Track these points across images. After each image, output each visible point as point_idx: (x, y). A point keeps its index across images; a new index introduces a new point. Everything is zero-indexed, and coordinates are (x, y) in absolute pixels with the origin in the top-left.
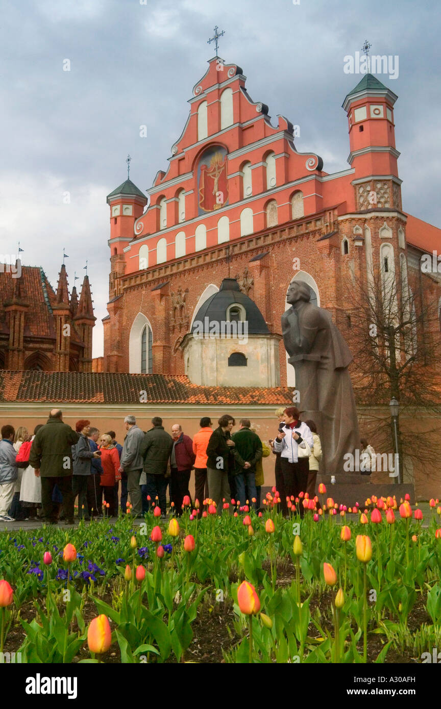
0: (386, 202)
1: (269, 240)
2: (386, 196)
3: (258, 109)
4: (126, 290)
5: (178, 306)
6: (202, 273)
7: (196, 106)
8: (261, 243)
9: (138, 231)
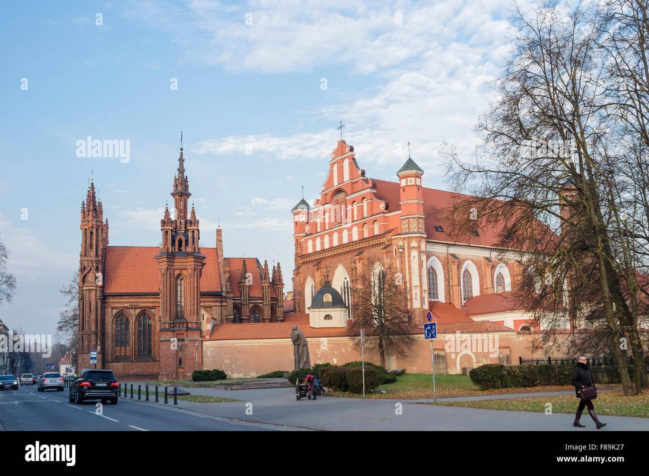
0: (415, 228)
1: (364, 245)
2: (415, 225)
3: (360, 173)
4: (302, 263)
5: (326, 275)
6: (336, 259)
7: (332, 165)
8: (361, 246)
9: (308, 231)
